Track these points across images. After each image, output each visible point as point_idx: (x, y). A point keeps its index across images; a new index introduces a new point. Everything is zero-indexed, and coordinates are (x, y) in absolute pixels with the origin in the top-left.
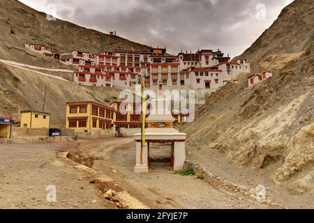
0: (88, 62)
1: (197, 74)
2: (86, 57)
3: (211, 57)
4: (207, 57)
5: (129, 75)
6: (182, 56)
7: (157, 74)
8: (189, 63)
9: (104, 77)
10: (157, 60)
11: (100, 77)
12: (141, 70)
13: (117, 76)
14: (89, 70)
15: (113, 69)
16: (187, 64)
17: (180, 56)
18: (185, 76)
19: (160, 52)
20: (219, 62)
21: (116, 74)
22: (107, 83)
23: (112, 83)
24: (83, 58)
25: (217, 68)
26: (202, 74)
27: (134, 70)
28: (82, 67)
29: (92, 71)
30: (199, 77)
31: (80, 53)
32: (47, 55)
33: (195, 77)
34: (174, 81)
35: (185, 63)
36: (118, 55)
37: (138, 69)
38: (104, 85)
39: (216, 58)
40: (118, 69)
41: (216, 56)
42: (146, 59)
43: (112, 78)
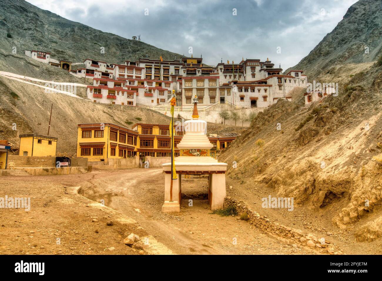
0: (105, 74)
1: (240, 90)
2: (103, 68)
3: (258, 68)
4: (253, 68)
5: (156, 91)
6: (222, 67)
7: (191, 90)
8: (230, 76)
9: (126, 93)
10: (191, 73)
11: (120, 93)
12: (172, 85)
14: (106, 84)
15: (136, 84)
16: (228, 77)
17: (220, 67)
18: (226, 92)
19: (195, 62)
20: (269, 74)
21: (140, 90)
22: (129, 100)
23: (134, 100)
24: (98, 69)
25: (266, 83)
26: (246, 90)
27: (163, 85)
28: (97, 80)
29: (111, 85)
30: (243, 93)
31: (95, 63)
32: (53, 64)
33: (239, 94)
34: (212, 98)
35: (226, 76)
36: (142, 65)
37: (167, 84)
38: (126, 104)
39: (265, 70)
40: (143, 84)
41: (265, 67)
42: (177, 70)
43: (135, 94)
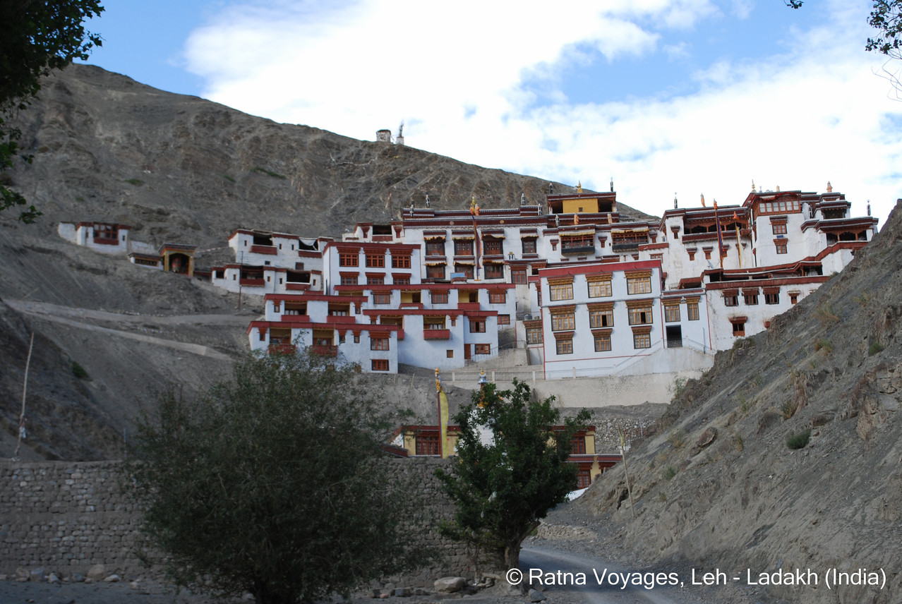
0: (297, 276)
1: (731, 300)
2: (287, 255)
3: (795, 221)
4: (779, 222)
5: (460, 320)
6: (679, 221)
7: (570, 310)
8: (708, 252)
9: (365, 337)
10: (576, 246)
11: (349, 336)
12: (511, 295)
13: (413, 325)
14: (303, 311)
15: (396, 301)
16: (700, 255)
17: (670, 223)
18: (683, 308)
19: (592, 208)
20: (831, 237)
21: (407, 320)
22: (378, 355)
23: (392, 354)
24: (275, 262)
25: (819, 269)
26: (751, 299)
27: (483, 296)
28: (276, 299)
29: (318, 312)
30: (742, 309)
31: (262, 242)
32: (141, 259)
33: (727, 312)
34: (641, 332)
35: (692, 253)
36: (412, 236)
37: (498, 293)
38: (367, 367)
39: (819, 226)
40: (417, 299)
41: (819, 216)
42: (529, 242)
43: (394, 334)
